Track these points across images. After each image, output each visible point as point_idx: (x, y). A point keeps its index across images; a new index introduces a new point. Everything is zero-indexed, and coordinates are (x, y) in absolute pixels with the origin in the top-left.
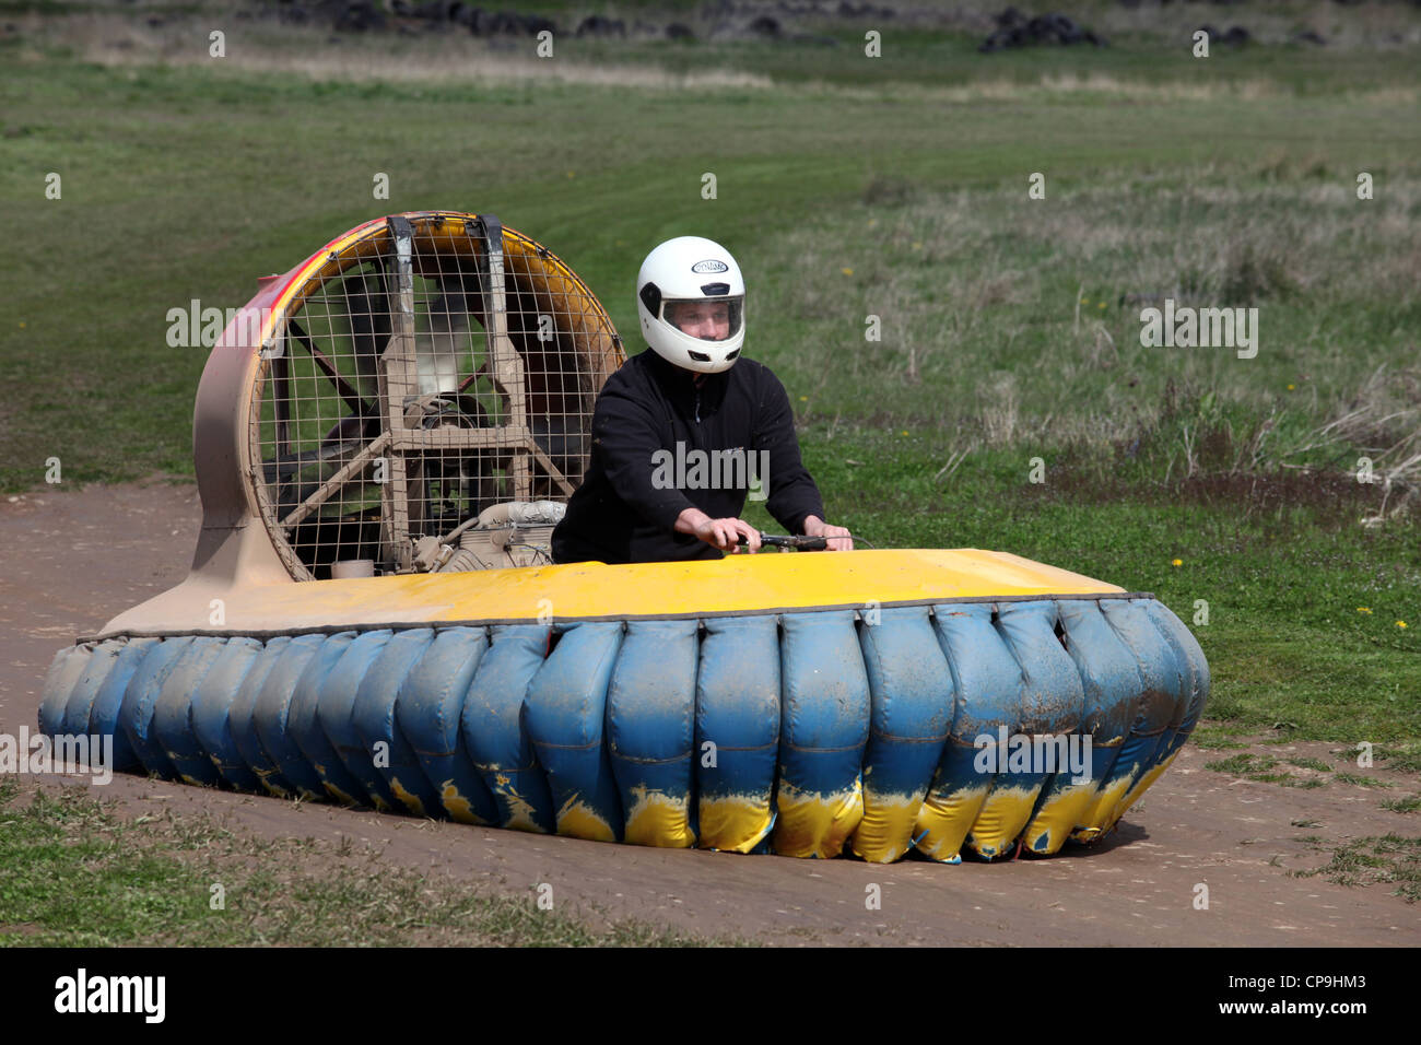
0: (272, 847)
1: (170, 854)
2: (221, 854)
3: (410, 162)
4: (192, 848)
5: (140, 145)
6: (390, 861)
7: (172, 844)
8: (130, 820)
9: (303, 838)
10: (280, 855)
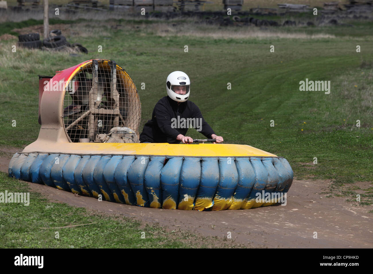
0: (207, 239)
1: (180, 240)
2: (194, 240)
3: (240, 59)
4: (186, 239)
5: (170, 57)
6: (237, 242)
7: (181, 238)
8: (170, 232)
9: (214, 236)
10: (209, 241)
